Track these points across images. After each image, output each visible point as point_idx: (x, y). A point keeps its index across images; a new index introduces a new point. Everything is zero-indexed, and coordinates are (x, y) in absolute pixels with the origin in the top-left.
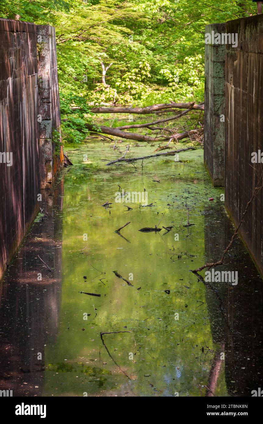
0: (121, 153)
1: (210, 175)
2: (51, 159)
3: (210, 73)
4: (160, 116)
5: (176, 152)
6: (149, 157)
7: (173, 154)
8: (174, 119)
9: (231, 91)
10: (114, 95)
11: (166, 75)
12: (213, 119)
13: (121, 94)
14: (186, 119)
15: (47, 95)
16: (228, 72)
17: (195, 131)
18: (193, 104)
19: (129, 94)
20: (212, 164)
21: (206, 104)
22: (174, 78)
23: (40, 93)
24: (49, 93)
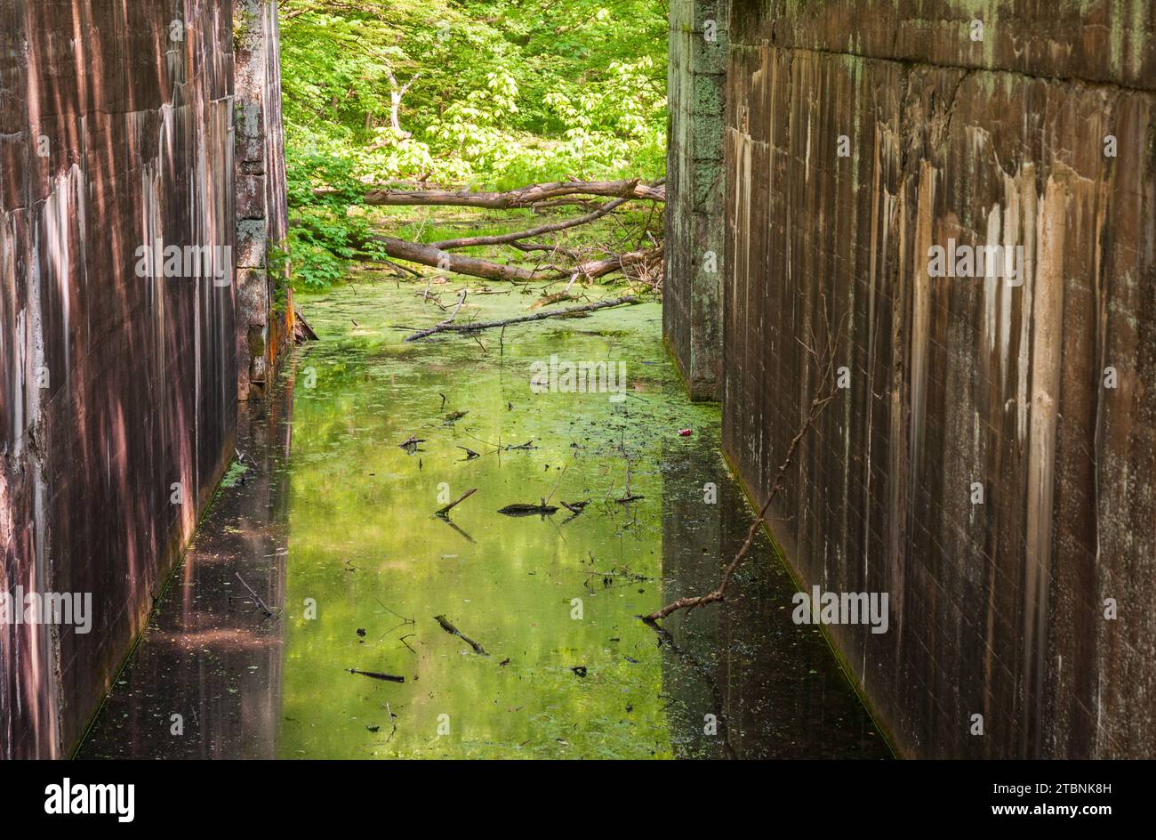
0: (443, 308)
1: (681, 369)
2: (264, 322)
3: (683, 103)
4: (544, 215)
5: (588, 309)
6: (518, 321)
7: (581, 314)
8: (583, 222)
9: (743, 151)
10: (421, 160)
11: (558, 108)
12: (690, 224)
13: (441, 157)
14: (611, 224)
15: (256, 154)
16: (734, 101)
17: (639, 254)
18: (634, 184)
19: (460, 155)
20: (685, 340)
21: (672, 184)
22: (580, 118)
23: (239, 149)
24: (262, 147)
